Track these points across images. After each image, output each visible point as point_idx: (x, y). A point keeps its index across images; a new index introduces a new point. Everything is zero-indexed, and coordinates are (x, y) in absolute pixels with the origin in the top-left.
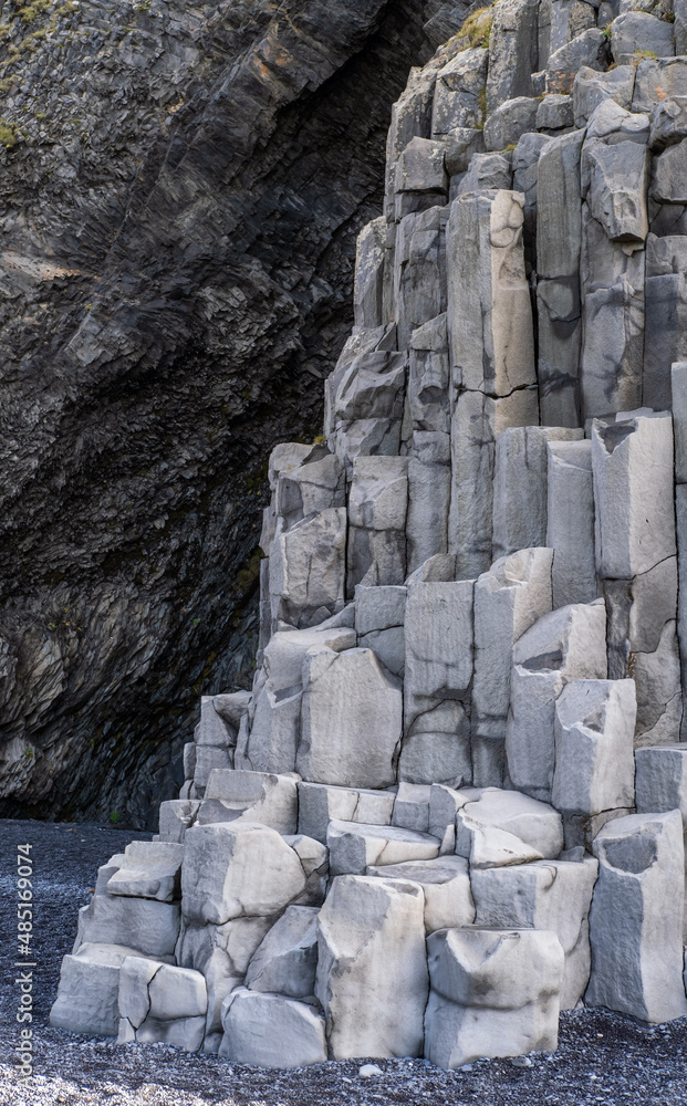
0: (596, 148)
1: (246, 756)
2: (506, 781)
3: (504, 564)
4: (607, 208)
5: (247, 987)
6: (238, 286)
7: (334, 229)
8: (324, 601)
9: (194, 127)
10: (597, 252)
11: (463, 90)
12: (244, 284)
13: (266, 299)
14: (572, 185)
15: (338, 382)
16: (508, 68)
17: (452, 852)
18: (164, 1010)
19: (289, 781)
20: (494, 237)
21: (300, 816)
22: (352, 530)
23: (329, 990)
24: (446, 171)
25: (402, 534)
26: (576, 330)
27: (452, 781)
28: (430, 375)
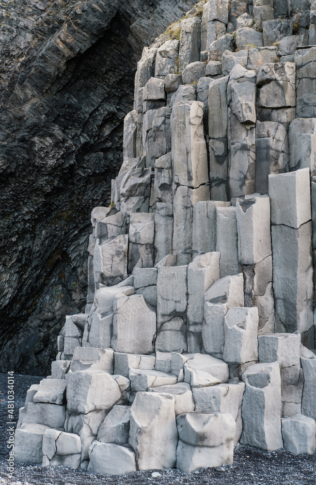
0: (234, 84)
1: (88, 341)
2: (203, 350)
3: (200, 259)
4: (240, 110)
5: (98, 440)
6: (49, 136)
7: (90, 112)
8: (119, 274)
9: (30, 67)
10: (235, 128)
11: (169, 57)
12: (51, 135)
13: (61, 142)
14: (223, 99)
15: (121, 181)
16: (188, 49)
17: (183, 381)
18: (63, 452)
19: (110, 352)
20: (192, 121)
21: (115, 367)
22: (131, 244)
23: (137, 441)
24: (165, 92)
25: (152, 246)
26: (226, 160)
27: (179, 351)
28: (164, 178)
